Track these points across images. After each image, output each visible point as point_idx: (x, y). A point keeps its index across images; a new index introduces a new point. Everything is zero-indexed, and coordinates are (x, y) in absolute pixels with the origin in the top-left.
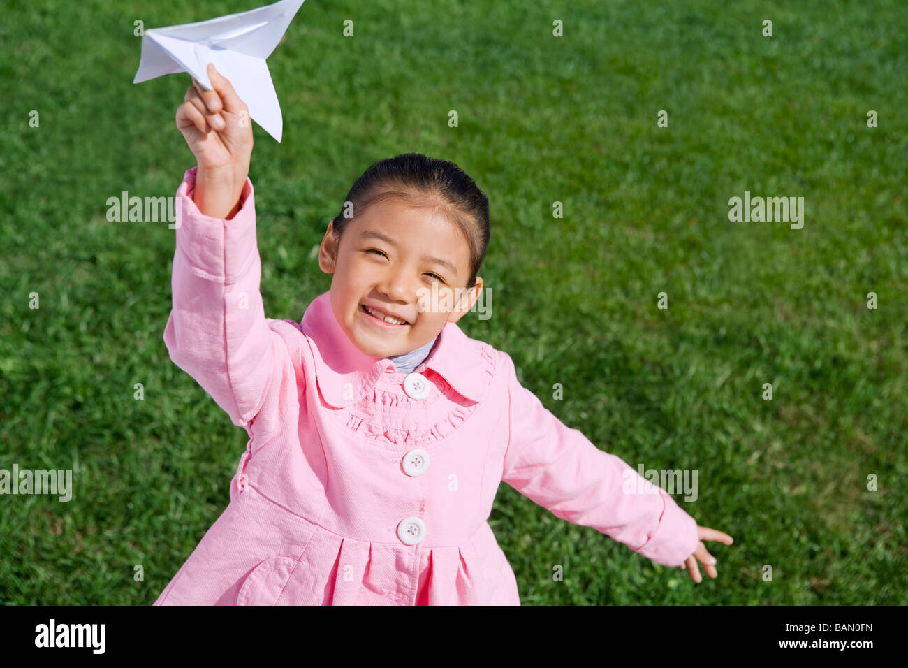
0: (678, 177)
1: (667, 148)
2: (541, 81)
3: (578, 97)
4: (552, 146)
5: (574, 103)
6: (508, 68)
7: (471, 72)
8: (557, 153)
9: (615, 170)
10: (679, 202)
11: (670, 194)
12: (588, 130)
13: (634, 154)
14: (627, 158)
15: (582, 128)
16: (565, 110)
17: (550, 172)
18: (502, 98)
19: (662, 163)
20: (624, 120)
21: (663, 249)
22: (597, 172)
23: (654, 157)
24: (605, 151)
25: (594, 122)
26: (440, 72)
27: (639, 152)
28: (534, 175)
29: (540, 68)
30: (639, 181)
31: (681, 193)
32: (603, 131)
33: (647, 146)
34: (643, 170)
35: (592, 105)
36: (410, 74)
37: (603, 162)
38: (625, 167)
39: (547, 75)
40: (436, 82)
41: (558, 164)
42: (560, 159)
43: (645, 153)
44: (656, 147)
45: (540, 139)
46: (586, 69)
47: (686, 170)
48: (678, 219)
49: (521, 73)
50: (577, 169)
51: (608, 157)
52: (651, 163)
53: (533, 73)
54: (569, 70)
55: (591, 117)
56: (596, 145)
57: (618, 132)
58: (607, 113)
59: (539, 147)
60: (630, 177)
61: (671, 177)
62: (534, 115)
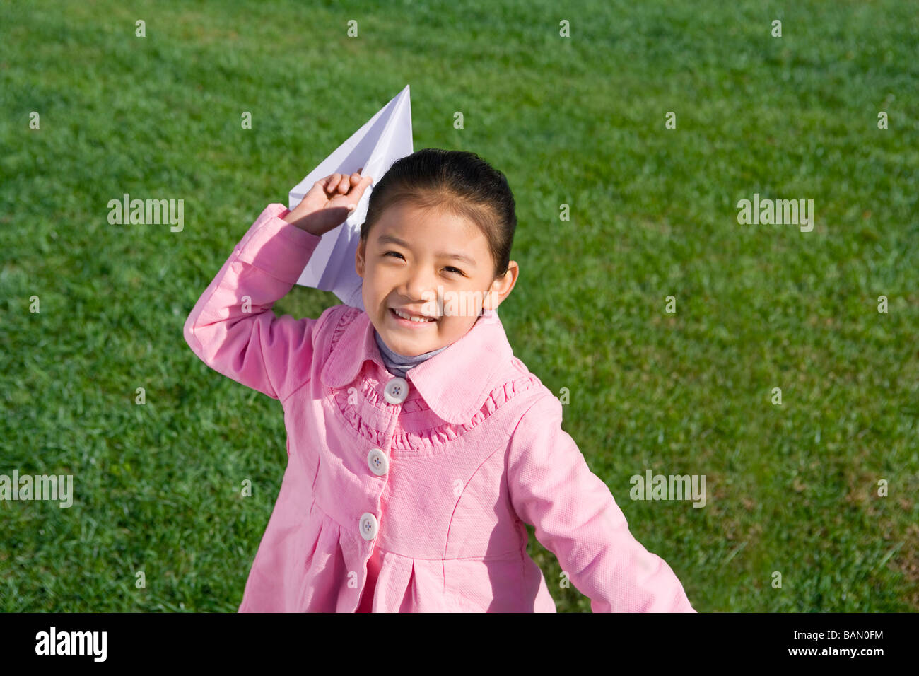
0: (852, 170)
1: (840, 141)
2: (713, 73)
3: (750, 89)
4: (724, 138)
5: (747, 95)
6: (680, 59)
7: (643, 64)
8: (729, 146)
9: (788, 162)
10: (853, 195)
11: (844, 187)
12: (761, 123)
13: (807, 147)
14: (801, 150)
15: (754, 121)
16: (737, 103)
17: (722, 164)
18: (674, 89)
19: (835, 156)
20: (797, 112)
21: (837, 242)
22: (770, 165)
23: (828, 150)
24: (778, 143)
25: (767, 115)
26: (611, 63)
27: (813, 144)
28: (706, 168)
29: (712, 59)
30: (813, 174)
31: (856, 186)
32: (777, 123)
33: (821, 139)
34: (817, 162)
35: (765, 97)
36: (581, 65)
37: (776, 155)
38: (799, 159)
39: (720, 66)
40: (608, 73)
41: (731, 156)
42: (732, 153)
43: (819, 146)
44: (830, 139)
45: (713, 131)
46: (759, 61)
47: (861, 163)
48: (851, 213)
49: (693, 64)
50: (750, 161)
51: (781, 150)
52: (825, 156)
53: (705, 65)
54: (742, 61)
55: (764, 109)
56: (770, 137)
57: (792, 124)
58: (781, 105)
59: (711, 139)
60: (804, 169)
61: (845, 170)
62: (707, 107)
